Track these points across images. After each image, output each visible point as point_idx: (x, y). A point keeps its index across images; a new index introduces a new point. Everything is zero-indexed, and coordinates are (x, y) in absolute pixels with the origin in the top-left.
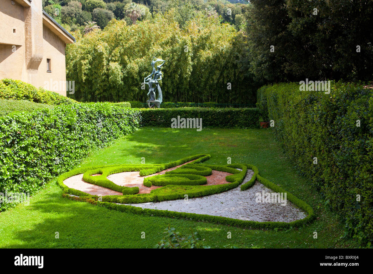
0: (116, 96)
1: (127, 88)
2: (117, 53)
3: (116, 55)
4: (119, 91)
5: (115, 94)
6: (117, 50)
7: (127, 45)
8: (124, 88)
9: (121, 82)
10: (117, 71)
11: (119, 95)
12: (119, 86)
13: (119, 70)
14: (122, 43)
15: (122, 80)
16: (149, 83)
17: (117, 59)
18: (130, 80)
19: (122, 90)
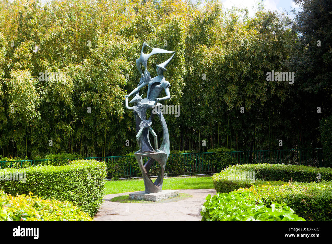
0: (23, 144)
1: (47, 127)
2: (26, 52)
3: (23, 58)
4: (29, 134)
5: (22, 140)
6: (24, 46)
7: (48, 36)
8: (41, 127)
9: (35, 113)
10: (28, 88)
11: (29, 143)
12: (30, 123)
13: (33, 88)
14: (36, 33)
15: (37, 110)
16: (139, 108)
17: (26, 65)
18: (56, 109)
19: (36, 130)
